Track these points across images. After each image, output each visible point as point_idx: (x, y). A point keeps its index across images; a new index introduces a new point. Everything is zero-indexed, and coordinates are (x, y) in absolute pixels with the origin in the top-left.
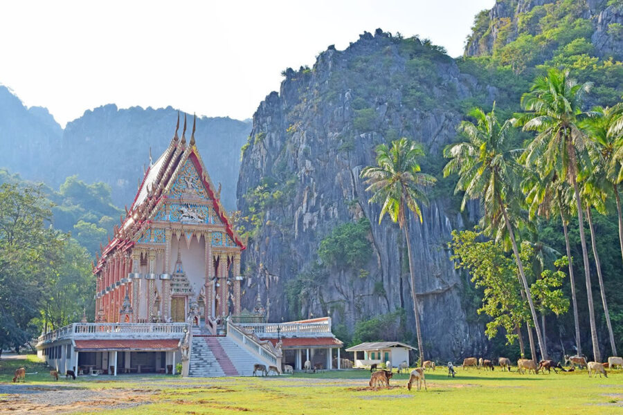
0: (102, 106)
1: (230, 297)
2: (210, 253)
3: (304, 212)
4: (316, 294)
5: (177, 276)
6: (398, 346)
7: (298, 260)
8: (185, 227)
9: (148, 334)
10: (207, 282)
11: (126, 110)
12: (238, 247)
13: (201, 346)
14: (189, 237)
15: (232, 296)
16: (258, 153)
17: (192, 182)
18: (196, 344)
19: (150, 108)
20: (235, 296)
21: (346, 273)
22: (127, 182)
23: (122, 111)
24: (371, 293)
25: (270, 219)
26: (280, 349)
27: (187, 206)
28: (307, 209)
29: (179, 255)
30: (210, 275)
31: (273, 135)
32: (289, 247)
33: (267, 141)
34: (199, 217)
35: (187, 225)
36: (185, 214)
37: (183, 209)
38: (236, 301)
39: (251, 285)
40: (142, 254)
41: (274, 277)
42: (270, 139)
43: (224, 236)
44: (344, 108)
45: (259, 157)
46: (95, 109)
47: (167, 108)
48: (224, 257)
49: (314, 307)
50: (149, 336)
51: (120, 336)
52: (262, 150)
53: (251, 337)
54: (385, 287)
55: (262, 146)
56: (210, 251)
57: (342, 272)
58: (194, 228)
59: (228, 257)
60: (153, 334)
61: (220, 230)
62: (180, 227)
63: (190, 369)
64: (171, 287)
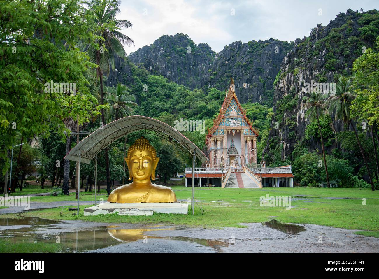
0: (233, 43)
3: (301, 113)
5: (232, 147)
11: (247, 43)
12: (255, 135)
13: (233, 177)
14: (234, 132)
15: (253, 156)
16: (282, 83)
17: (234, 108)
19: (260, 41)
23: (244, 44)
25: (286, 117)
26: (261, 178)
27: (232, 119)
28: (303, 111)
29: (232, 138)
31: (290, 74)
32: (295, 130)
33: (286, 77)
34: (238, 123)
35: (233, 127)
36: (232, 122)
37: (231, 120)
38: (255, 158)
40: (215, 139)
42: (288, 76)
43: (249, 131)
44: (321, 60)
45: (283, 85)
46: (230, 45)
47: (270, 39)
48: (249, 139)
52: (284, 82)
53: (252, 173)
55: (284, 80)
56: (243, 137)
58: (236, 128)
59: (251, 139)
61: (247, 128)
62: (230, 128)
63: (226, 185)
64: (229, 152)
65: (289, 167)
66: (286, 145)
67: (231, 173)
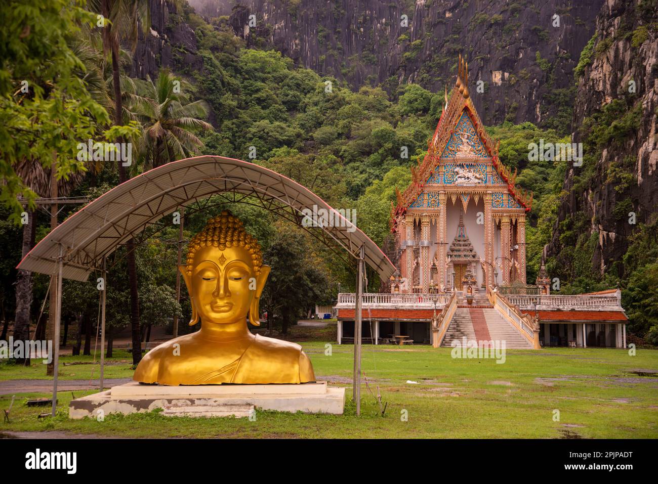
1: (514, 264)
3: (650, 150)
5: (459, 241)
8: (461, 190)
12: (522, 209)
13: (464, 318)
14: (465, 202)
15: (517, 263)
16: (600, 70)
17: (467, 139)
18: (459, 315)
20: (520, 264)
25: (607, 160)
26: (537, 322)
27: (462, 166)
28: (655, 144)
29: (461, 217)
31: (621, 44)
33: (612, 53)
34: (476, 177)
35: (463, 187)
36: (460, 175)
37: (457, 169)
40: (415, 219)
41: (610, 234)
42: (617, 50)
43: (505, 197)
45: (601, 75)
48: (505, 220)
52: (605, 65)
53: (513, 309)
55: (605, 60)
56: (490, 214)
58: (470, 190)
59: (511, 220)
61: (501, 190)
62: (455, 190)
63: (443, 340)
64: (451, 253)
65: (615, 295)
66: (608, 235)
67: (458, 307)
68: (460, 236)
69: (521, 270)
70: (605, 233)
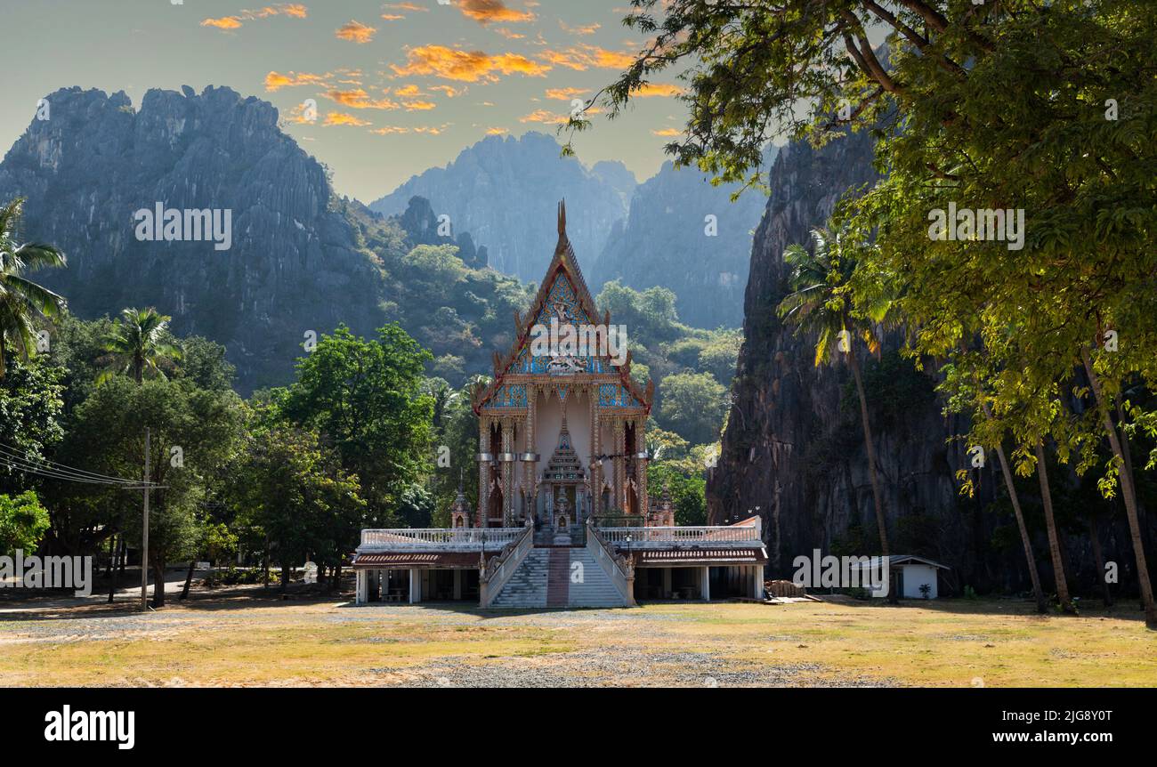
1: (631, 484)
2: (596, 419)
4: (841, 474)
5: (561, 454)
6: (914, 562)
7: (823, 416)
8: (556, 381)
9: (467, 544)
10: (593, 462)
12: (640, 407)
13: (538, 562)
14: (563, 395)
15: (634, 483)
18: (533, 559)
20: (638, 484)
21: (889, 437)
22: (736, 277)
24: (927, 471)
25: (781, 350)
26: (631, 568)
29: (565, 421)
30: (597, 452)
32: (809, 395)
35: (557, 376)
39: (754, 459)
40: (493, 424)
43: (618, 390)
48: (619, 424)
49: (836, 495)
50: (468, 547)
51: (426, 547)
54: (948, 459)
56: (597, 415)
57: (884, 434)
58: (569, 381)
59: (627, 424)
60: (474, 544)
61: (611, 381)
62: (547, 381)
63: (499, 596)
64: (550, 472)
65: (755, 524)
66: (782, 447)
67: (535, 547)
68: (562, 448)
69: (639, 494)
70: (778, 444)
